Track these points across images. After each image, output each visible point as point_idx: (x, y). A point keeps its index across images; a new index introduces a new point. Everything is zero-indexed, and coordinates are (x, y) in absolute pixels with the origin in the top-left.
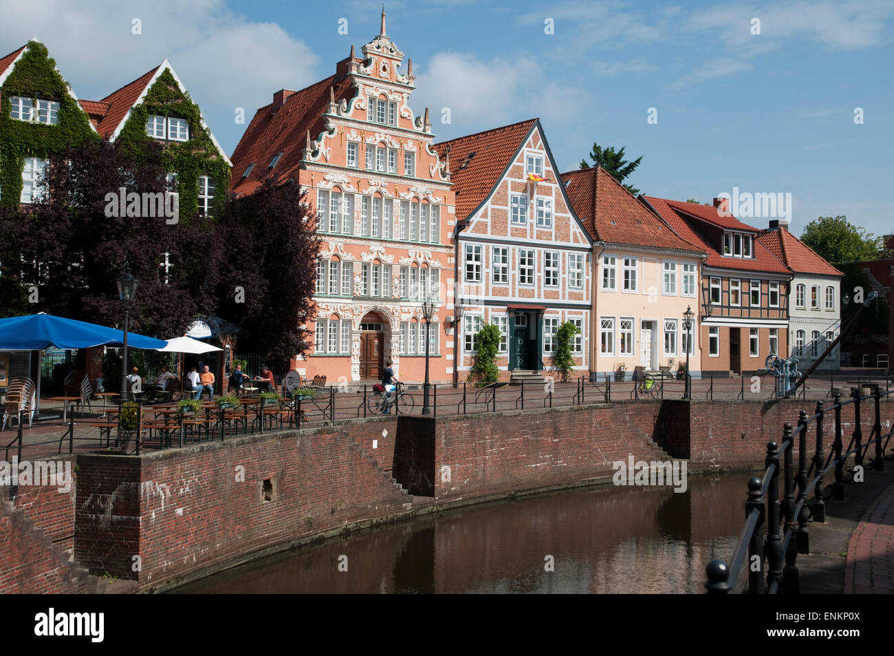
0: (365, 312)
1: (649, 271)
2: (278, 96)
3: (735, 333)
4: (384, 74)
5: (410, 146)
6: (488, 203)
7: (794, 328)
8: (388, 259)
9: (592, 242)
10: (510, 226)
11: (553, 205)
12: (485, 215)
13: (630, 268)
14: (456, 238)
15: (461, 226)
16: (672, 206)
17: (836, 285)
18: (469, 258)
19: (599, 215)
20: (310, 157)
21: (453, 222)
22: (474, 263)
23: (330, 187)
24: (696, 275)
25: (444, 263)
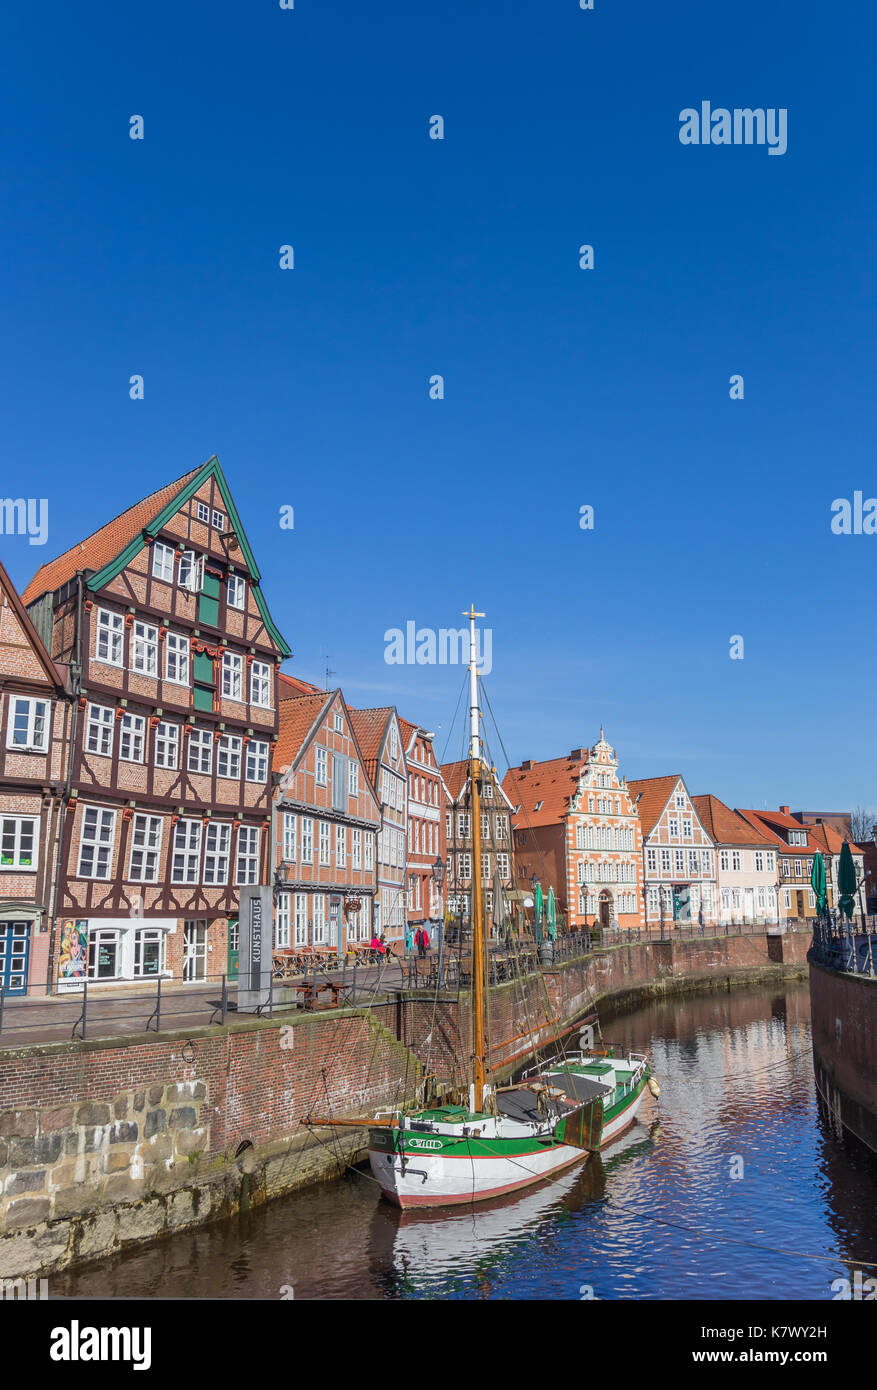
0: (601, 890)
1: (747, 856)
3: (799, 894)
4: (603, 760)
5: (618, 798)
6: (658, 825)
8: (611, 861)
9: (714, 843)
10: (669, 837)
11: (691, 823)
12: (656, 832)
13: (736, 857)
14: (644, 846)
15: (646, 839)
16: (756, 815)
18: (650, 857)
19: (715, 825)
20: (572, 809)
21: (641, 838)
22: (652, 860)
23: (581, 824)
24: (774, 858)
25: (637, 861)
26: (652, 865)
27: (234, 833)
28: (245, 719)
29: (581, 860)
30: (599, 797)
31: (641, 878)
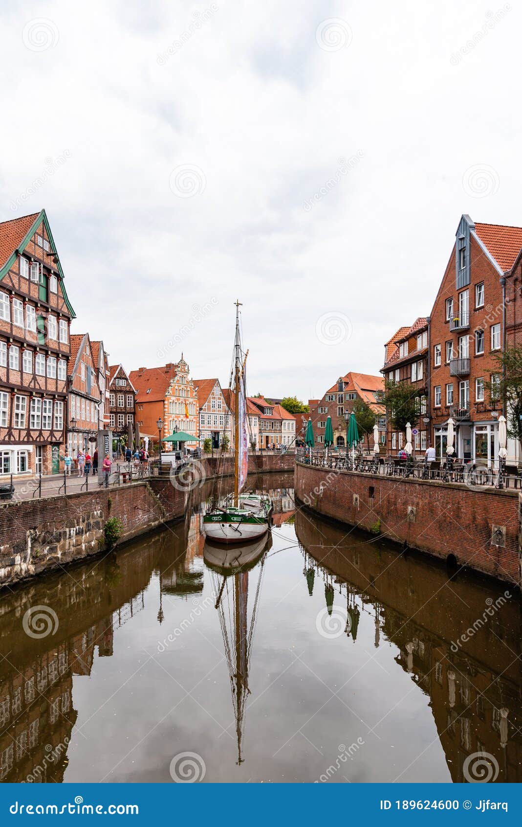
2: (141, 370)
3: (267, 437)
4: (183, 370)
5: (189, 389)
6: (206, 403)
7: (283, 436)
10: (211, 409)
11: (221, 402)
12: (205, 406)
14: (199, 413)
15: (201, 409)
16: (249, 400)
17: (294, 422)
20: (167, 394)
21: (198, 409)
22: (203, 419)
23: (172, 401)
24: (257, 420)
25: (196, 420)
26: (203, 422)
27: (53, 404)
28: (58, 349)
29: (171, 419)
30: (180, 388)
31: (198, 428)
